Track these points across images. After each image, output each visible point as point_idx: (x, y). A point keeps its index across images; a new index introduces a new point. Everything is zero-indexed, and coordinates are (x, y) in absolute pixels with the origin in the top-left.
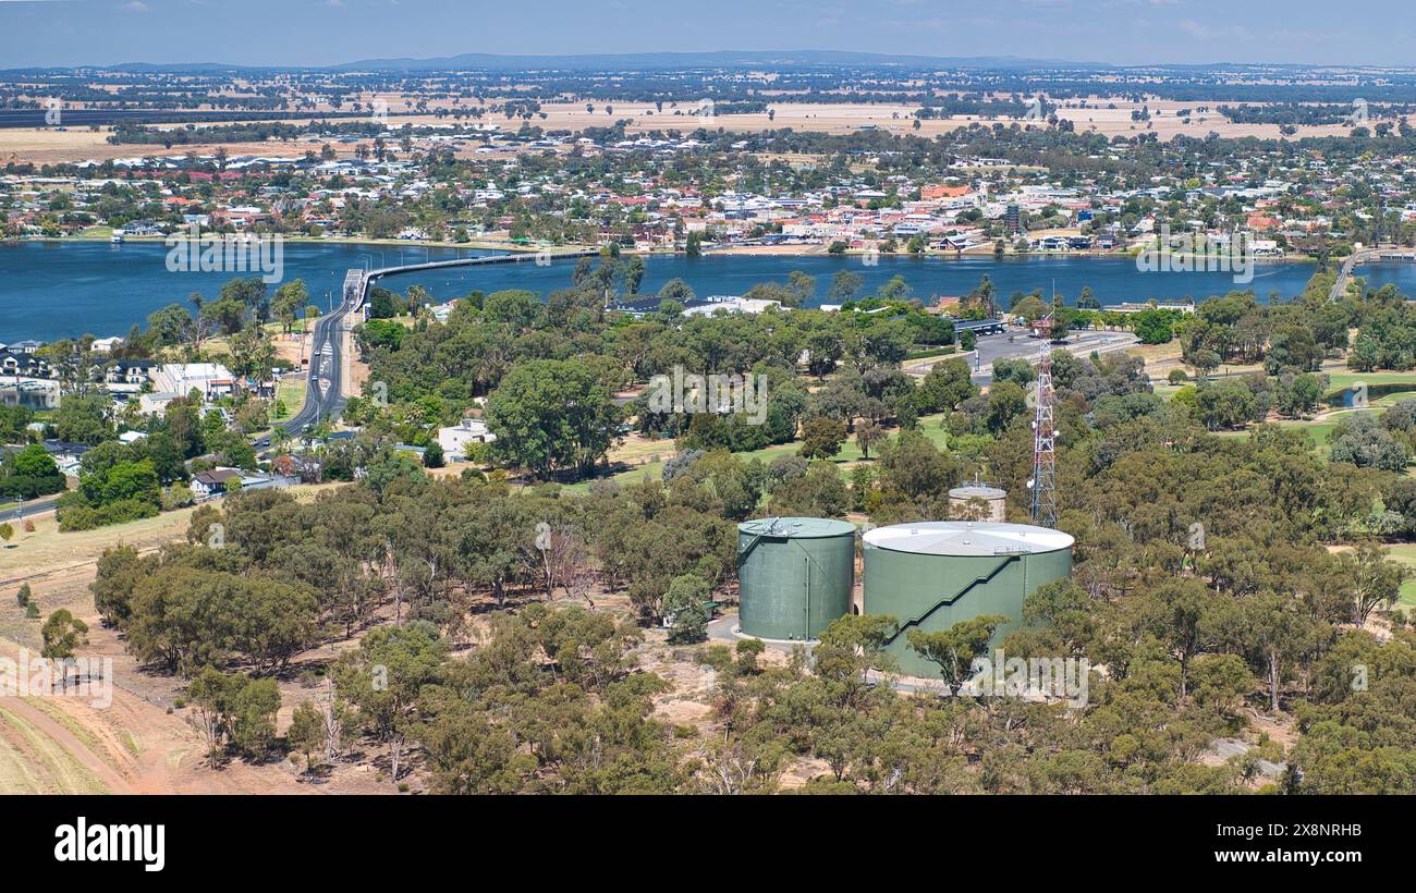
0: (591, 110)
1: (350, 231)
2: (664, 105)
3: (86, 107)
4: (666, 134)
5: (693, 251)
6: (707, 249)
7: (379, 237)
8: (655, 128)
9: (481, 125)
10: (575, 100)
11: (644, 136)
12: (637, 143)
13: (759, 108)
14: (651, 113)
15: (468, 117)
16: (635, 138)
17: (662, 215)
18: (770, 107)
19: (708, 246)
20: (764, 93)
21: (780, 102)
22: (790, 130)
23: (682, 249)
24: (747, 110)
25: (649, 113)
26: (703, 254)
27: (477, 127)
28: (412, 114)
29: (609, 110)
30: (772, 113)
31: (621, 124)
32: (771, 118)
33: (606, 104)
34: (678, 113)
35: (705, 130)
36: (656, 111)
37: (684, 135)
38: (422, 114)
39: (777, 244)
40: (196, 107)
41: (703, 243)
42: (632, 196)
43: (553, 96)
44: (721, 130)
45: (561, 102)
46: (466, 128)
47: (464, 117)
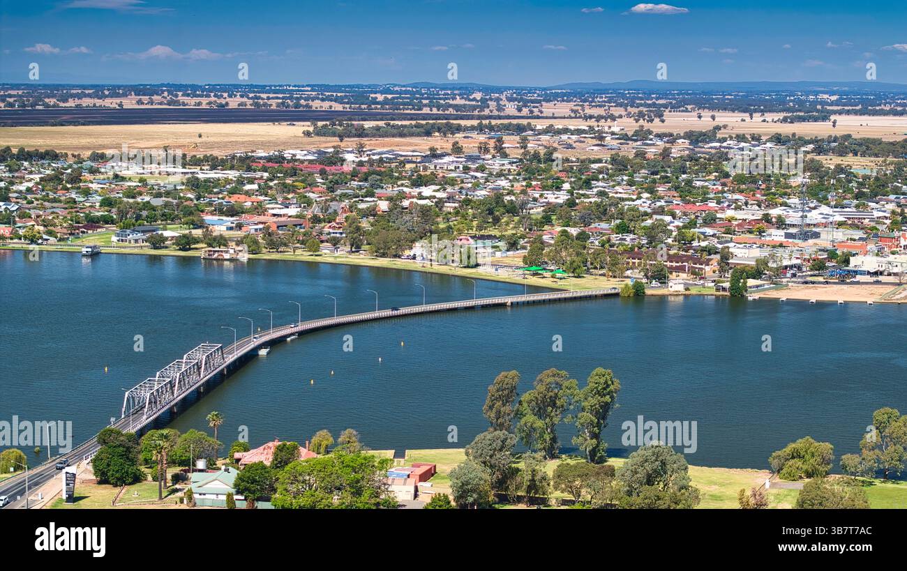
0: (700, 117)
1: (356, 247)
2: (754, 115)
3: (344, 108)
4: (749, 137)
5: (737, 294)
6: (756, 290)
7: (384, 255)
8: (741, 132)
9: (610, 127)
10: (693, 110)
11: (731, 138)
12: (725, 144)
13: (825, 118)
14: (744, 121)
15: (606, 121)
16: (724, 140)
17: (716, 232)
18: (833, 118)
19: (757, 286)
20: (828, 108)
21: (840, 114)
22: (849, 136)
23: (724, 289)
24: (816, 120)
25: (743, 120)
26: (750, 298)
27: (606, 129)
28: (567, 118)
29: (713, 118)
30: (834, 122)
31: (718, 128)
32: (834, 126)
33: (711, 113)
34: (764, 121)
35: (780, 135)
36: (748, 119)
37: (764, 138)
38: (576, 118)
39: (843, 282)
40: (420, 109)
41: (751, 282)
42: (694, 203)
43: (680, 107)
44: (794, 135)
45: (683, 111)
46: (597, 129)
47: (603, 120)
